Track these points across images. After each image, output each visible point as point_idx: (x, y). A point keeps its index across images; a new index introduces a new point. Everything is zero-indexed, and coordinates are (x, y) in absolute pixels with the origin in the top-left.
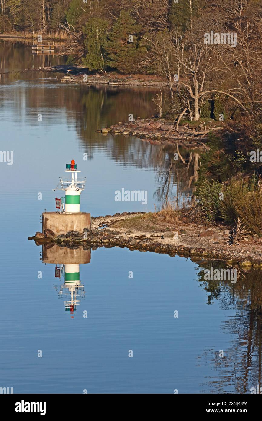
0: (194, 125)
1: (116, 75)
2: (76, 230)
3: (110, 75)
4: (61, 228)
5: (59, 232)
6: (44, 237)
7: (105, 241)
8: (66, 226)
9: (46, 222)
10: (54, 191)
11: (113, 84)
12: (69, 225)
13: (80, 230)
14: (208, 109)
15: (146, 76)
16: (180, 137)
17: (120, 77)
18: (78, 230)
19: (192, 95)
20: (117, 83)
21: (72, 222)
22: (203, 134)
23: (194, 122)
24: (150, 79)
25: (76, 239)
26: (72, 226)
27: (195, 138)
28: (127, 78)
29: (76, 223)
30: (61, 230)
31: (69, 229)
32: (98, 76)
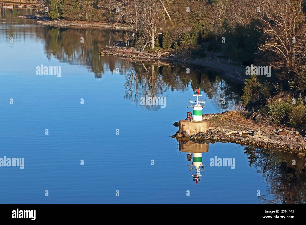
0: (152, 51)
1: (66, 21)
2: (202, 132)
3: (62, 21)
4: (193, 130)
5: (192, 133)
6: (182, 136)
7: (223, 139)
8: (196, 129)
9: (183, 127)
10: (187, 108)
11: (66, 25)
12: (198, 129)
13: (205, 131)
14: (158, 42)
15: (80, 21)
16: (147, 58)
17: (68, 22)
18: (203, 132)
19: (151, 36)
20: (68, 25)
21: (200, 127)
22: (159, 56)
23: (152, 49)
24: (82, 23)
25: (204, 138)
26: (200, 129)
27: (155, 58)
28: (72, 22)
29: (202, 128)
30: (193, 132)
31: (198, 131)
32: (56, 21)
